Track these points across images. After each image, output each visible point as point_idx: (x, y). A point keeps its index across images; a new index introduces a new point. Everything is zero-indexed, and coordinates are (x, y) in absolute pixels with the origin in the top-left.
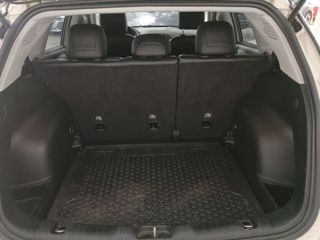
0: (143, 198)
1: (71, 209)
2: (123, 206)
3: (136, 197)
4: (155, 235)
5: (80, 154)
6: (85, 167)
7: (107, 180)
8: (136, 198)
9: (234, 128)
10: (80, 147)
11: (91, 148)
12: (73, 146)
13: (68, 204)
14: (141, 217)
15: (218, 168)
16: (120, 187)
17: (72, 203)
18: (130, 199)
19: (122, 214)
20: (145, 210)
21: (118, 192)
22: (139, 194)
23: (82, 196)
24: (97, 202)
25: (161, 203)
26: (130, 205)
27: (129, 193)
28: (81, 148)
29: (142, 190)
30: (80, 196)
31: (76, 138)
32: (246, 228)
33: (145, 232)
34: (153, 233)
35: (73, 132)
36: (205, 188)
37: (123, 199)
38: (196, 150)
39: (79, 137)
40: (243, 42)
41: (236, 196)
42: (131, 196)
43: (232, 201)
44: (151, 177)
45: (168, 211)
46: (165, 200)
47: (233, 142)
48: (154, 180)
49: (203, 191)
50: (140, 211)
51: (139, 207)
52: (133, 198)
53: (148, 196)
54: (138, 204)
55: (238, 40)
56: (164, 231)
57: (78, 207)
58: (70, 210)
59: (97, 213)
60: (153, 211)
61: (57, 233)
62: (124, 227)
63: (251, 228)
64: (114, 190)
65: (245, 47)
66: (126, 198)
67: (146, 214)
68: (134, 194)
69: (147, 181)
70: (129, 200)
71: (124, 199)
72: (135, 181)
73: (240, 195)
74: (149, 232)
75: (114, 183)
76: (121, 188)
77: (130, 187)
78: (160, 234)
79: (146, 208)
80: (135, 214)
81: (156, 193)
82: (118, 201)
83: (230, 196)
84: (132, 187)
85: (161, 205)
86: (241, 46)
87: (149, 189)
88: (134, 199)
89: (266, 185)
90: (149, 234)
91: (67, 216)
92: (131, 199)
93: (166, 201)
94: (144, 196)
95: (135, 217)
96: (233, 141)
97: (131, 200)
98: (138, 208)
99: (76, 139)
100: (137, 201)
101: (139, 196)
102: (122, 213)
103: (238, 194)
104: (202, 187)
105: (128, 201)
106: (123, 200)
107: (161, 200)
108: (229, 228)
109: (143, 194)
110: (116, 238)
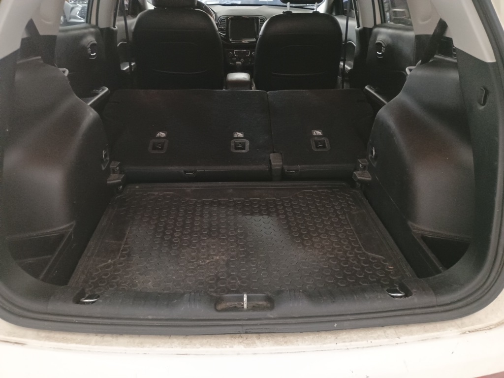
0: (224, 260)
1: (106, 275)
2: (192, 272)
3: (213, 258)
4: (245, 306)
5: (119, 196)
6: (128, 216)
7: (164, 234)
8: (212, 260)
9: (370, 156)
10: (119, 184)
11: (137, 187)
12: (108, 182)
13: (101, 268)
14: (220, 287)
15: (344, 218)
16: (186, 245)
17: (108, 266)
18: (202, 262)
19: (190, 283)
20: (228, 277)
21: (183, 251)
22: (216, 255)
23: (124, 257)
24: (148, 265)
25: (254, 267)
26: (203, 271)
27: (200, 253)
28: (121, 187)
29: (222, 248)
30: (120, 257)
31: (113, 170)
32: (393, 297)
33: (228, 304)
34: (243, 305)
35: (108, 158)
36: (323, 247)
37: (191, 262)
38: (307, 192)
39: (118, 168)
40: (386, 24)
41: (374, 258)
42: (203, 258)
43: (368, 265)
44: (236, 230)
45: (264, 280)
46: (259, 263)
47: (370, 179)
48: (241, 234)
49: (321, 252)
50: (218, 279)
51: (218, 273)
52: (208, 261)
53: (232, 257)
54: (216, 269)
55: (378, 21)
56: (260, 303)
57: (117, 273)
58: (104, 277)
59: (150, 281)
60: (240, 279)
61: (84, 303)
62: (195, 293)
63: (401, 297)
64: (175, 249)
65: (390, 31)
66: (197, 261)
67: (229, 283)
68: (209, 255)
69: (229, 236)
70: (201, 264)
71: (193, 262)
72: (210, 236)
73: (380, 256)
74: (236, 303)
75: (176, 238)
76: (188, 246)
77: (203, 244)
78: (254, 306)
79: (229, 275)
80: (211, 283)
81: (244, 254)
82: (183, 264)
83: (364, 258)
84: (205, 244)
85: (254, 271)
86: (383, 30)
87: (233, 248)
88: (209, 263)
89: (424, 238)
90: (235, 306)
91: (100, 285)
92: (204, 262)
93: (260, 265)
94: (226, 257)
95: (211, 287)
96: (369, 177)
97: (203, 264)
98: (216, 275)
99: (114, 172)
100: (214, 265)
101: (218, 258)
102: (190, 281)
103: (377, 256)
104: (319, 245)
105: (199, 265)
106: (191, 264)
107: (253, 264)
108: (366, 295)
109: (223, 255)
110: (183, 309)
